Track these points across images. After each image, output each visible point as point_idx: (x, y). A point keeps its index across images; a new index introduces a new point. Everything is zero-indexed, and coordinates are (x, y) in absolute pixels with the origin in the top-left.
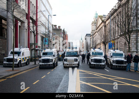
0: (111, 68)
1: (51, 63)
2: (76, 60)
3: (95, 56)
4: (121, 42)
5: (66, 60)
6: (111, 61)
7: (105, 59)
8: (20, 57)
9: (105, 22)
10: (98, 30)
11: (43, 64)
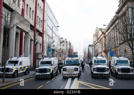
0: (117, 78)
1: (49, 73)
2: (76, 70)
3: (98, 64)
4: (121, 50)
5: (65, 69)
6: (116, 69)
7: (109, 68)
8: (16, 66)
9: (105, 33)
10: (99, 40)
11: (40, 74)
